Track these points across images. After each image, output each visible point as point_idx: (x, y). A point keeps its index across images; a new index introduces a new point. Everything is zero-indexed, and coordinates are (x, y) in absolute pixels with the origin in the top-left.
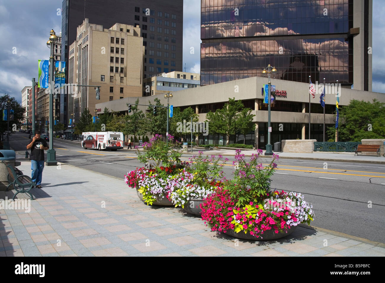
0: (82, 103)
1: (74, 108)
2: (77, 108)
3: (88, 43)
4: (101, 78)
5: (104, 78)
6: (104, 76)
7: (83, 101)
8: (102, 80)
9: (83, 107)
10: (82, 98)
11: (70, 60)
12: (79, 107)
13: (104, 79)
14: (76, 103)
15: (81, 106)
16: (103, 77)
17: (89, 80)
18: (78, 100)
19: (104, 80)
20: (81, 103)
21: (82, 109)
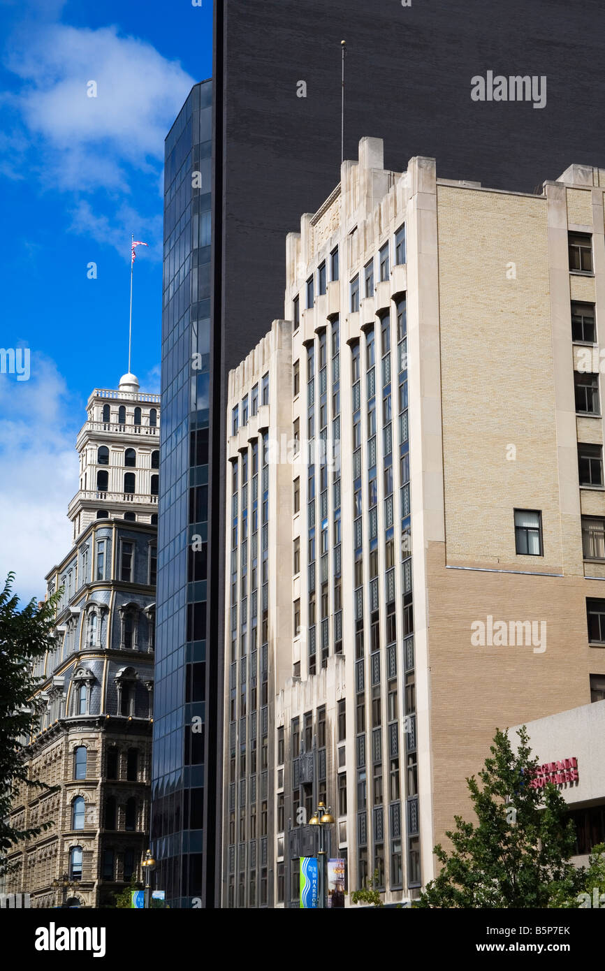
0: (360, 741)
1: (278, 790)
2: (308, 787)
3: (405, 278)
4: (518, 529)
5: (540, 531)
6: (538, 513)
7: (377, 721)
8: (522, 548)
9: (377, 766)
10: (360, 697)
11: (234, 460)
12: (332, 777)
13: (535, 541)
14: (295, 751)
15: (350, 768)
16: (526, 525)
17: (431, 546)
18: (323, 724)
19: (536, 550)
20: (350, 743)
21: (360, 786)
